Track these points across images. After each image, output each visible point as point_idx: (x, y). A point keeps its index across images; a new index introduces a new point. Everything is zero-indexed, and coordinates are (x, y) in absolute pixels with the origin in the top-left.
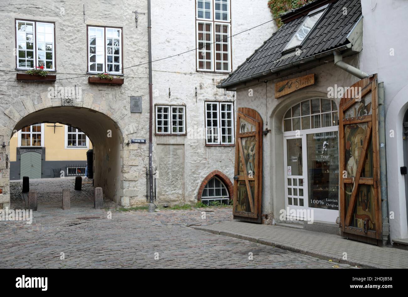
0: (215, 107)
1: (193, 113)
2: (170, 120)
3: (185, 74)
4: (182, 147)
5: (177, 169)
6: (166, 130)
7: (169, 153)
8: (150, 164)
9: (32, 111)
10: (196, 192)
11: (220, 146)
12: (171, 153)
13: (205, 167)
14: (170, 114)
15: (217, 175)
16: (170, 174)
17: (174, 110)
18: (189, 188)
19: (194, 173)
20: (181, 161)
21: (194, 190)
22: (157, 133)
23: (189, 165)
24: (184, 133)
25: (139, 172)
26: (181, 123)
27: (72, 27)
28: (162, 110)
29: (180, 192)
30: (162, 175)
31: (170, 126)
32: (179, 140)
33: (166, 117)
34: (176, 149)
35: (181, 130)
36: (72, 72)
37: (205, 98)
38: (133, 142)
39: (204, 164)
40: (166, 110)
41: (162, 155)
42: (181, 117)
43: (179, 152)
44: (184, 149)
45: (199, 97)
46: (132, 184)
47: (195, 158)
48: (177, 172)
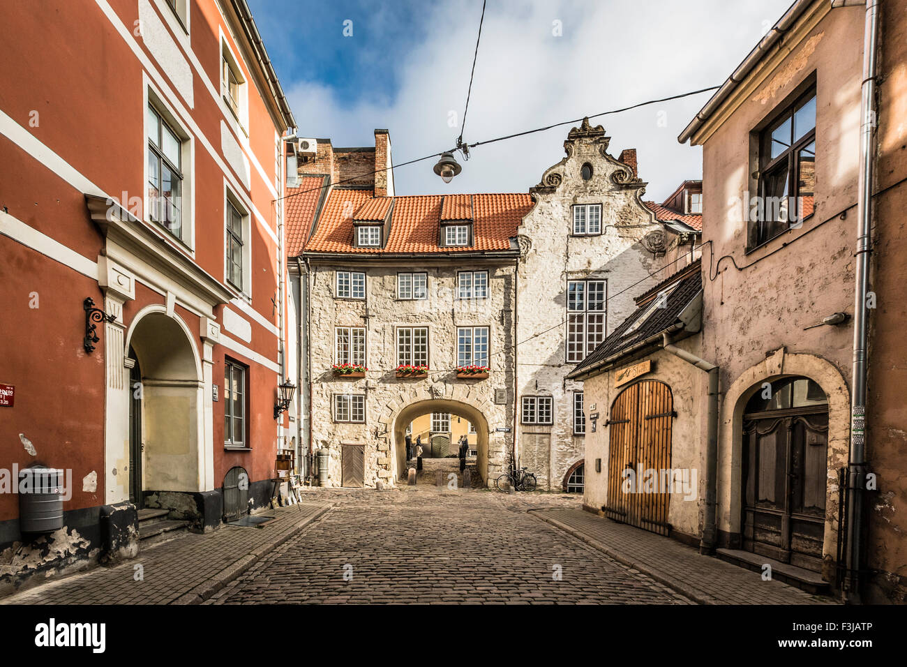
1: (561, 404)
2: (537, 410)
3: (553, 366)
4: (548, 436)
5: (543, 456)
6: (532, 419)
7: (535, 442)
8: (513, 450)
9: (409, 403)
10: (562, 479)
12: (537, 441)
13: (573, 456)
14: (537, 404)
17: (541, 401)
18: (555, 474)
19: (560, 461)
20: (547, 449)
21: (560, 477)
22: (523, 422)
23: (555, 453)
24: (551, 422)
25: (503, 458)
26: (548, 413)
27: (444, 329)
28: (528, 401)
30: (527, 462)
31: (537, 417)
32: (545, 429)
33: (532, 407)
34: (543, 438)
35: (548, 419)
36: (443, 369)
37: (574, 389)
38: (497, 430)
40: (532, 401)
41: (528, 443)
42: (548, 407)
43: (546, 440)
44: (550, 438)
45: (567, 388)
46: (498, 468)
47: (561, 446)
48: (543, 459)
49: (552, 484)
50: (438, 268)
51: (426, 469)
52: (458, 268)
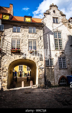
0: (61, 59)
2: (50, 62)
5: (52, 75)
6: (49, 65)
7: (50, 71)
8: (45, 74)
10: (58, 82)
11: (63, 69)
15: (63, 77)
16: (51, 77)
18: (56, 81)
19: (57, 76)
20: (53, 73)
22: (47, 66)
23: (55, 74)
24: (53, 65)
25: (42, 77)
26: (52, 63)
29: (54, 82)
32: (52, 67)
33: (48, 61)
34: (52, 70)
37: (58, 56)
39: (59, 74)
41: (48, 72)
42: (52, 61)
44: (54, 70)
46: (41, 80)
47: (57, 72)
48: (52, 76)
49: (56, 84)
50: (24, 25)
51: (18, 81)
52: (29, 26)
